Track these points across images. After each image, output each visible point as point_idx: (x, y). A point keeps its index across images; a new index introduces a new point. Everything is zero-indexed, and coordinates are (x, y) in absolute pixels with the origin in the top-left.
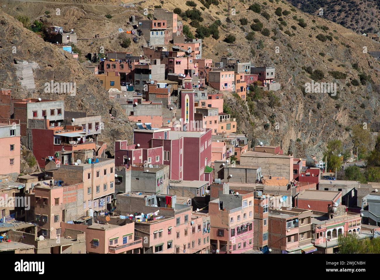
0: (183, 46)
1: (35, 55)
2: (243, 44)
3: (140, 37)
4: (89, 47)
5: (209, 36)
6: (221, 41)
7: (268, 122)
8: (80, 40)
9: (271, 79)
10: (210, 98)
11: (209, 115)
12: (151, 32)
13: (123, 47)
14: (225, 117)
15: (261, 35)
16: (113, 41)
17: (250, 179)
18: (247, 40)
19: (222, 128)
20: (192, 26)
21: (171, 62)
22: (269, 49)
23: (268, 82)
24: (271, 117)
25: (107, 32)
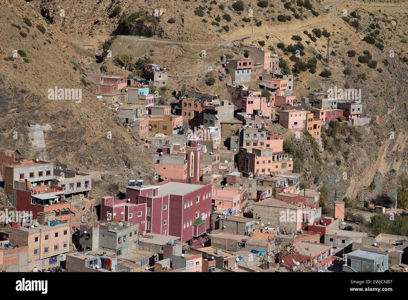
0: (270, 83)
1: (50, 118)
2: (337, 79)
3: (227, 75)
4: (178, 84)
5: (306, 70)
6: (317, 76)
7: (342, 158)
8: (172, 77)
9: (357, 115)
10: (269, 138)
11: (262, 155)
12: (236, 71)
13: (207, 85)
14: (282, 156)
15: (367, 67)
16: (200, 79)
17: (241, 231)
18: (343, 75)
19: (277, 167)
20: (292, 61)
21: (244, 101)
22: (372, 81)
23: (353, 117)
24: (345, 153)
25: (197, 70)
